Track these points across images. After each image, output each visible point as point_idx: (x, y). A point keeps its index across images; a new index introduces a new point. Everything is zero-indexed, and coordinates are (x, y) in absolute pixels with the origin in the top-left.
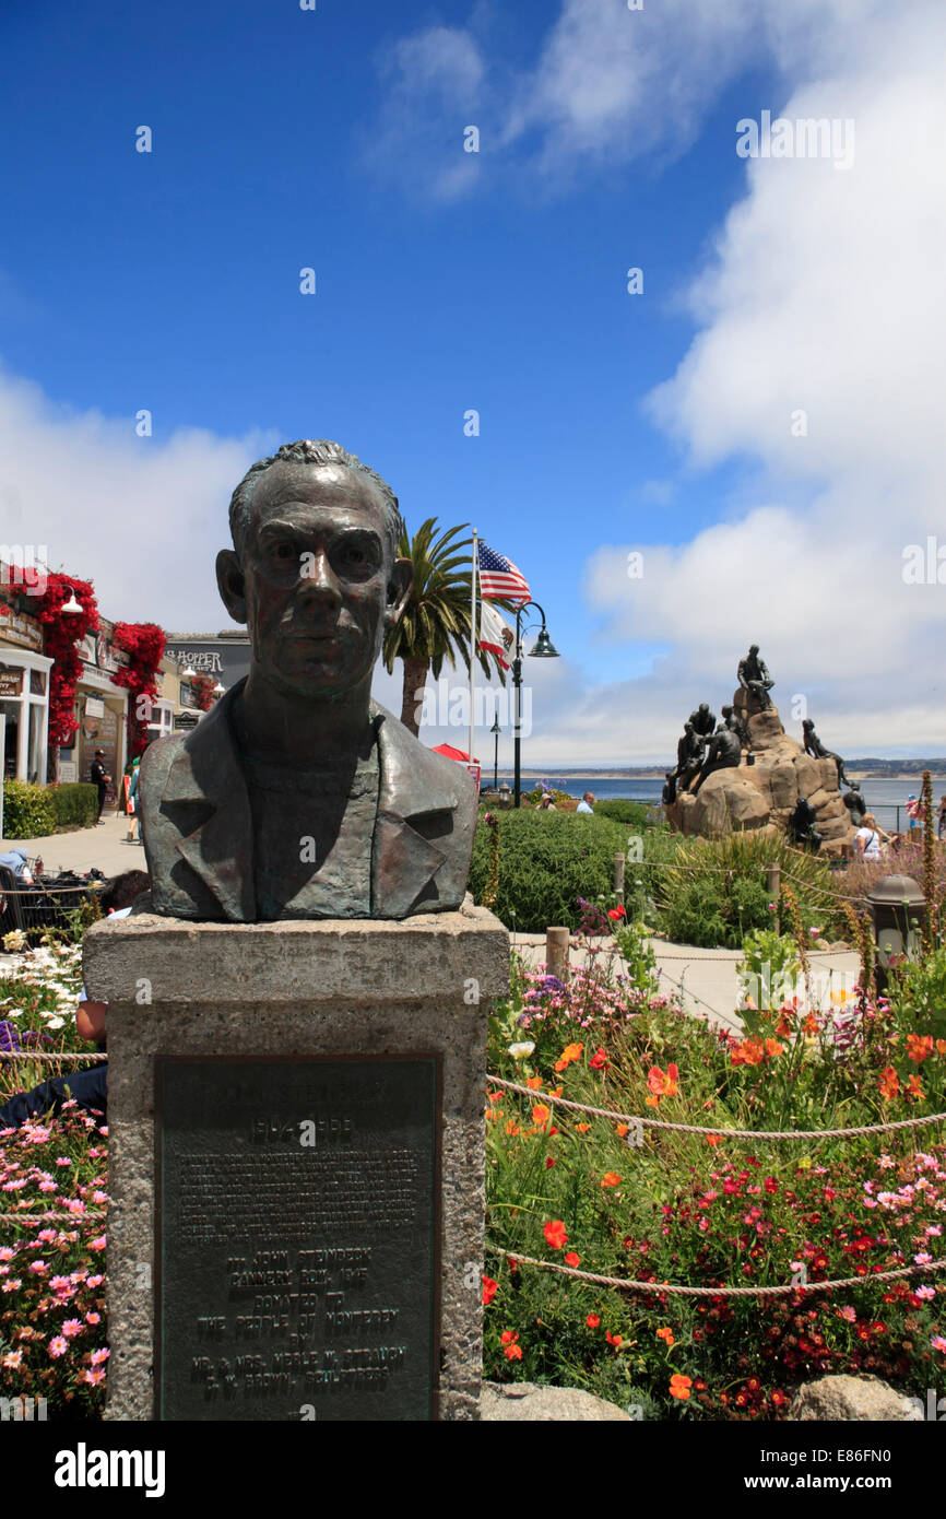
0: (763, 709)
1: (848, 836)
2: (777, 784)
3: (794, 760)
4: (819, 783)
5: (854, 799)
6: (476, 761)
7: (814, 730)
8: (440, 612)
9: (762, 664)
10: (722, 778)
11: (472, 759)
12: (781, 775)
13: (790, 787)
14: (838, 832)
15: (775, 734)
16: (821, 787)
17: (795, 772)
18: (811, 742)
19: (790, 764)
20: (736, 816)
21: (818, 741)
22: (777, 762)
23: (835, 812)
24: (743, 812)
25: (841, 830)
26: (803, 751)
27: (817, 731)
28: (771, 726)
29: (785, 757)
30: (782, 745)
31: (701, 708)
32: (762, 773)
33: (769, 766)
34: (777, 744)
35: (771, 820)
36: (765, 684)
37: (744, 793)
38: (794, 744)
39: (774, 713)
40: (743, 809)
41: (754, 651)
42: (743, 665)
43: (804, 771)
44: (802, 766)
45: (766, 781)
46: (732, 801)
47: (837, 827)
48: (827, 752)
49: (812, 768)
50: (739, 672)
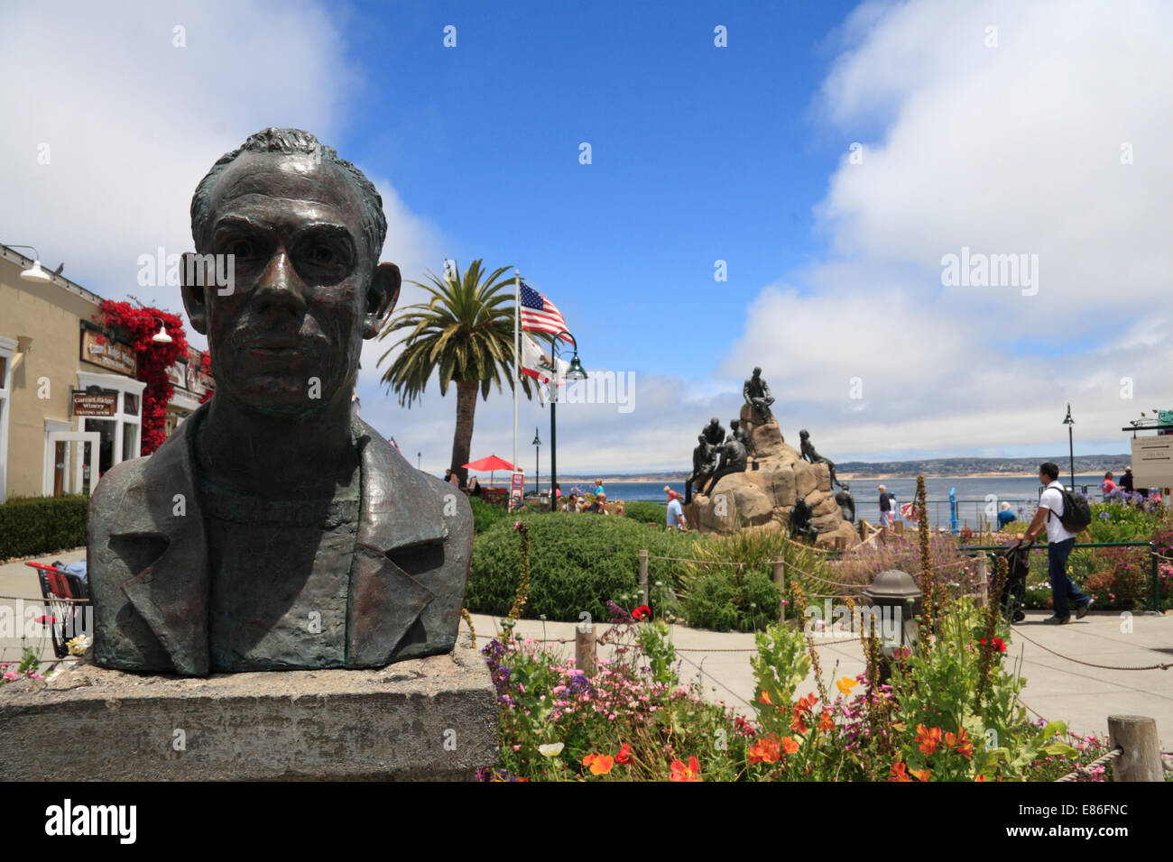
0: (766, 422)
1: (840, 529)
2: (778, 486)
3: (792, 465)
4: (814, 484)
5: (844, 498)
6: (520, 470)
7: (809, 439)
8: (488, 343)
9: (764, 383)
10: (732, 482)
11: (516, 468)
12: (782, 478)
13: (789, 488)
14: (832, 526)
15: (776, 443)
16: (817, 488)
17: (794, 476)
18: (807, 450)
19: (789, 469)
20: (744, 514)
21: (813, 449)
22: (778, 467)
23: (829, 509)
24: (750, 510)
25: (834, 524)
26: (800, 457)
27: (812, 440)
28: (772, 437)
29: (785, 463)
30: (782, 453)
31: (712, 422)
32: (766, 477)
33: (771, 471)
34: (778, 452)
35: (774, 517)
36: (767, 400)
37: (751, 494)
38: (792, 451)
39: (775, 425)
40: (749, 508)
41: (757, 372)
42: (748, 385)
43: (801, 474)
44: (799, 470)
45: (769, 483)
46: (740, 501)
47: (831, 522)
48: (820, 458)
49: (808, 471)
50: (745, 390)
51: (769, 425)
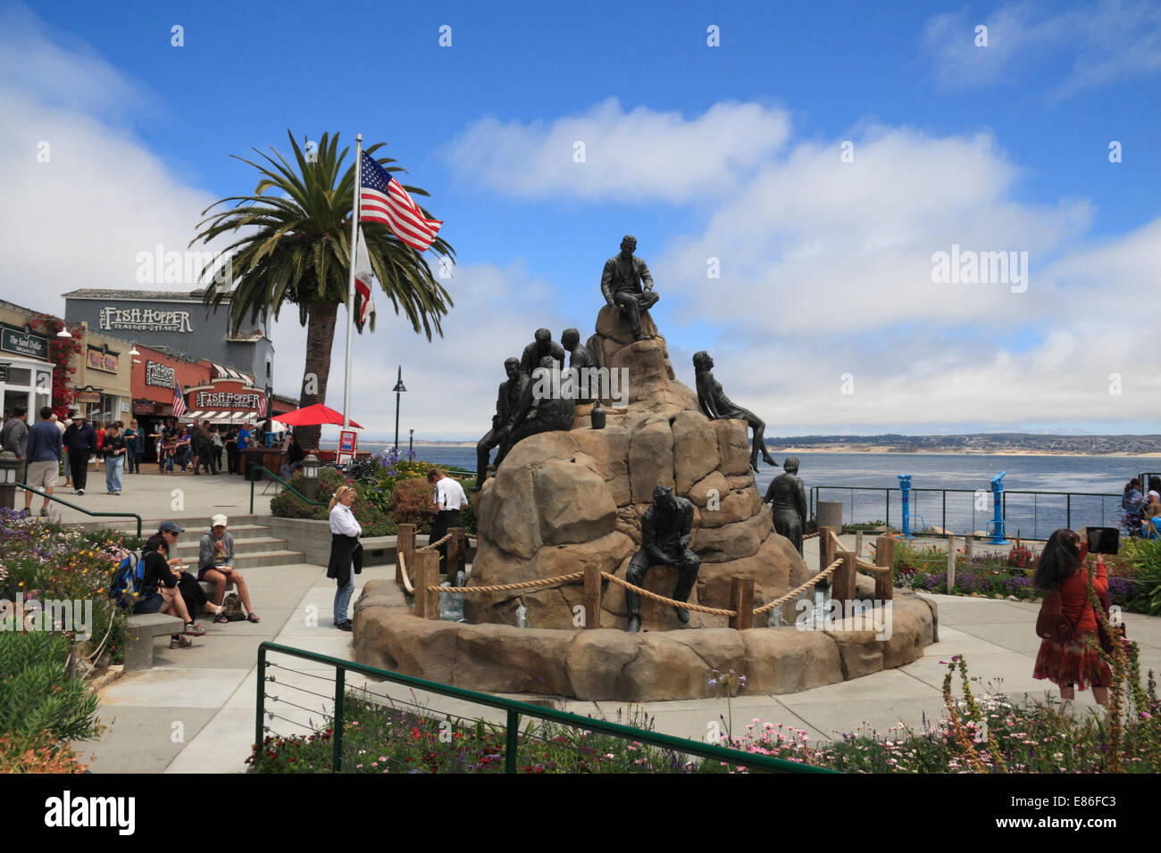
0: (636, 337)
1: (760, 554)
2: (638, 461)
3: (672, 421)
4: (713, 461)
5: (787, 487)
7: (712, 371)
9: (643, 267)
10: (533, 450)
11: (347, 421)
12: (644, 446)
13: (660, 467)
14: (742, 548)
15: (652, 378)
16: (717, 468)
17: (670, 441)
18: (711, 398)
19: (665, 428)
20: (549, 519)
21: (719, 389)
22: (643, 424)
23: (738, 512)
24: (561, 511)
25: (746, 544)
26: (694, 406)
28: (646, 366)
29: (660, 416)
30: (660, 396)
31: (537, 335)
32: (614, 442)
33: (627, 431)
34: (652, 394)
35: (621, 524)
36: (644, 298)
37: (568, 477)
38: (683, 393)
39: (653, 344)
40: (561, 506)
41: (628, 245)
42: (609, 268)
43: (686, 439)
44: (682, 430)
45: (620, 455)
46: (543, 492)
47: (740, 539)
48: (734, 408)
49: (702, 435)
50: (603, 279)
51: (641, 344)
